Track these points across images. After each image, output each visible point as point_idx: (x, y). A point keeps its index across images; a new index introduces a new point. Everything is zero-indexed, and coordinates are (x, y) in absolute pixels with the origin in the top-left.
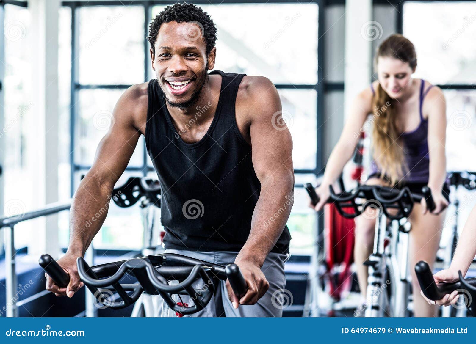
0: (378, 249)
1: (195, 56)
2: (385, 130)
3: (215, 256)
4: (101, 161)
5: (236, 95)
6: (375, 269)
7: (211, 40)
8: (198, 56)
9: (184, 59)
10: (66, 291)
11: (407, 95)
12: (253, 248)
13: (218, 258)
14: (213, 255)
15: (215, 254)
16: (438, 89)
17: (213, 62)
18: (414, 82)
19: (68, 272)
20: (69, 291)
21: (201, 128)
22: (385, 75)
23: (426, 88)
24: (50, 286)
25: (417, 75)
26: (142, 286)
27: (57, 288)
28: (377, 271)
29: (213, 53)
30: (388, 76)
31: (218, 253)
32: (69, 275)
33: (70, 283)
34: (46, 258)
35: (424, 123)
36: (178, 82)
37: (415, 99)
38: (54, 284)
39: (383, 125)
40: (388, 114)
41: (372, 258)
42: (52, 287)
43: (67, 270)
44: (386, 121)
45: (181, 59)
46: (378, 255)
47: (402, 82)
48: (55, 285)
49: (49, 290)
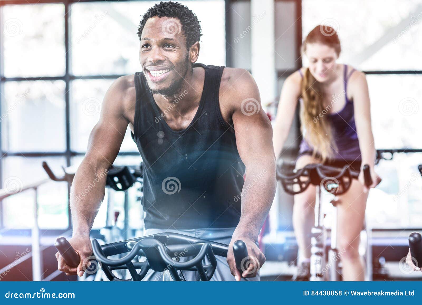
0: (319, 222)
1: (173, 47)
2: (314, 112)
3: (196, 233)
4: (96, 149)
5: (219, 86)
6: (318, 240)
7: (191, 34)
8: (175, 47)
9: (162, 49)
10: (77, 271)
11: (332, 79)
12: (247, 225)
13: (199, 234)
14: (194, 232)
15: (196, 231)
16: (363, 74)
17: (197, 56)
18: (338, 67)
19: (78, 254)
20: (80, 270)
21: (186, 116)
22: (313, 60)
23: (349, 71)
24: (62, 266)
25: (341, 60)
26: (149, 263)
27: (68, 268)
28: (320, 242)
29: (196, 47)
30: (316, 61)
31: (199, 230)
32: (79, 256)
33: (80, 263)
34: (62, 241)
35: (350, 104)
36: (156, 70)
37: (340, 82)
38: (65, 264)
39: (313, 107)
40: (317, 97)
41: (314, 231)
42: (64, 268)
43: (78, 252)
44: (315, 103)
45: (159, 49)
46: (319, 227)
47: (329, 66)
48: (66, 266)
49: (60, 270)
